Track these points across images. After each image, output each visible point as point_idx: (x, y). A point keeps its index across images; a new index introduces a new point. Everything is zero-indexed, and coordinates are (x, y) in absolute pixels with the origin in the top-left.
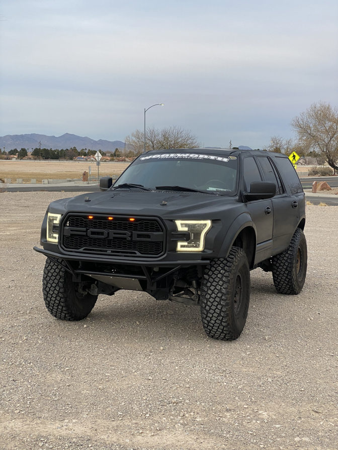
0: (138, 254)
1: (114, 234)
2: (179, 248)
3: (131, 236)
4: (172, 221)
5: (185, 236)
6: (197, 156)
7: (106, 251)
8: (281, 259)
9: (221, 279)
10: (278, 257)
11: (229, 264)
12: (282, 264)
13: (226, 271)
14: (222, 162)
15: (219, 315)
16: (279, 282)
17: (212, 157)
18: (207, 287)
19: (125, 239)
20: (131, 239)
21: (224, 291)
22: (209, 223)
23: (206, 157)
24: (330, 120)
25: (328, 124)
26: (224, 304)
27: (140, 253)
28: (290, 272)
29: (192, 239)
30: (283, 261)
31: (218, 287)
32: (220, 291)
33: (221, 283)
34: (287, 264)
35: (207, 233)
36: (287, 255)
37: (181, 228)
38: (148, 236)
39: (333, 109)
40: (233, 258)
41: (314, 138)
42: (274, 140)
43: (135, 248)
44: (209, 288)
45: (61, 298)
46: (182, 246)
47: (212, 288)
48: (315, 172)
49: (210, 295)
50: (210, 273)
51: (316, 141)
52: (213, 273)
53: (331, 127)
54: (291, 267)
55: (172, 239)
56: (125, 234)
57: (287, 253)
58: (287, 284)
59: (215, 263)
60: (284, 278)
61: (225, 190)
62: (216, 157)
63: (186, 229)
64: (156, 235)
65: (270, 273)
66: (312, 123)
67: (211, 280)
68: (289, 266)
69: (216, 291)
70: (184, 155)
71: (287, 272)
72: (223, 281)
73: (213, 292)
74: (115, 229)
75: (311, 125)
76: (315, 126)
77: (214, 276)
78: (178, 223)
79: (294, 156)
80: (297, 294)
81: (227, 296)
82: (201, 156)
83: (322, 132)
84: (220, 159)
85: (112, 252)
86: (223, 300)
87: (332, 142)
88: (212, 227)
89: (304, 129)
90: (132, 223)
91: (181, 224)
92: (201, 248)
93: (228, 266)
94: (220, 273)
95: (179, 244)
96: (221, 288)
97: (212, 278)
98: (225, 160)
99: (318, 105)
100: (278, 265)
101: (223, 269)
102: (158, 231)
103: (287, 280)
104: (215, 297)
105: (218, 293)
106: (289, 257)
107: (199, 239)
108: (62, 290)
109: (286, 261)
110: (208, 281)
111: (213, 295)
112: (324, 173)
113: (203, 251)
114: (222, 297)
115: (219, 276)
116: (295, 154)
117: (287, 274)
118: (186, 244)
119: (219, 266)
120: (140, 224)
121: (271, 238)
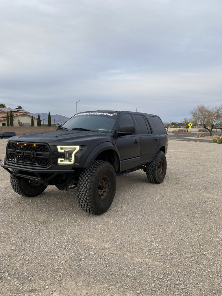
0: (37, 165)
1: (26, 153)
2: (59, 162)
3: (33, 155)
4: (55, 146)
5: (63, 155)
6: (98, 113)
7: (23, 163)
8: (150, 166)
9: (87, 180)
10: (148, 165)
11: (93, 171)
12: (150, 169)
13: (91, 175)
14: (109, 116)
15: (86, 202)
16: (149, 178)
17: (105, 114)
18: (80, 184)
19: (31, 156)
20: (33, 156)
21: (88, 187)
22: (78, 148)
23: (102, 114)
24: (205, 111)
25: (204, 113)
26: (88, 195)
27: (38, 164)
28: (154, 173)
29: (67, 156)
30: (151, 167)
31: (85, 185)
32: (86, 187)
33: (87, 182)
34: (152, 169)
35: (76, 153)
36: (153, 164)
37: (60, 150)
38: (41, 155)
39: (205, 107)
40: (97, 168)
41: (199, 118)
42: (185, 119)
43: (36, 162)
44: (80, 186)
45: (17, 186)
46: (61, 161)
47: (82, 185)
48: (200, 131)
49: (81, 190)
50: (82, 176)
51: (199, 119)
52: (84, 177)
53: (205, 114)
54: (155, 170)
55: (54, 157)
56: (30, 153)
57: (153, 163)
58: (153, 179)
59: (87, 171)
60: (151, 175)
61: (106, 130)
62: (107, 114)
63: (63, 151)
64: (45, 154)
65: (146, 173)
66: (197, 112)
67: (82, 180)
68: (154, 170)
69: (84, 187)
70: (92, 113)
71: (152, 173)
72: (88, 182)
73: (82, 188)
74: (27, 150)
75: (197, 113)
76: (199, 113)
77: (84, 178)
78: (59, 147)
79: (190, 124)
80: (159, 183)
81: (90, 190)
82: (100, 113)
83: (201, 115)
84: (109, 114)
85: (26, 163)
86: (87, 193)
87: (205, 119)
88: (80, 150)
89: (195, 115)
90: (34, 147)
91: (60, 148)
92: (72, 162)
93: (92, 173)
94: (87, 177)
95: (59, 160)
96: (86, 186)
97: (83, 179)
98: (111, 115)
99: (200, 106)
100: (148, 169)
101: (89, 174)
102: (47, 152)
103: (153, 177)
104: (83, 191)
105: (85, 188)
106: (154, 165)
107: (71, 157)
108: (17, 182)
109: (152, 167)
110: (81, 181)
111: (82, 190)
112: (204, 131)
113: (74, 164)
114: (87, 191)
115: (87, 178)
116: (191, 123)
117: (153, 174)
118: (63, 159)
119: (88, 172)
120: (38, 147)
121: (140, 156)
